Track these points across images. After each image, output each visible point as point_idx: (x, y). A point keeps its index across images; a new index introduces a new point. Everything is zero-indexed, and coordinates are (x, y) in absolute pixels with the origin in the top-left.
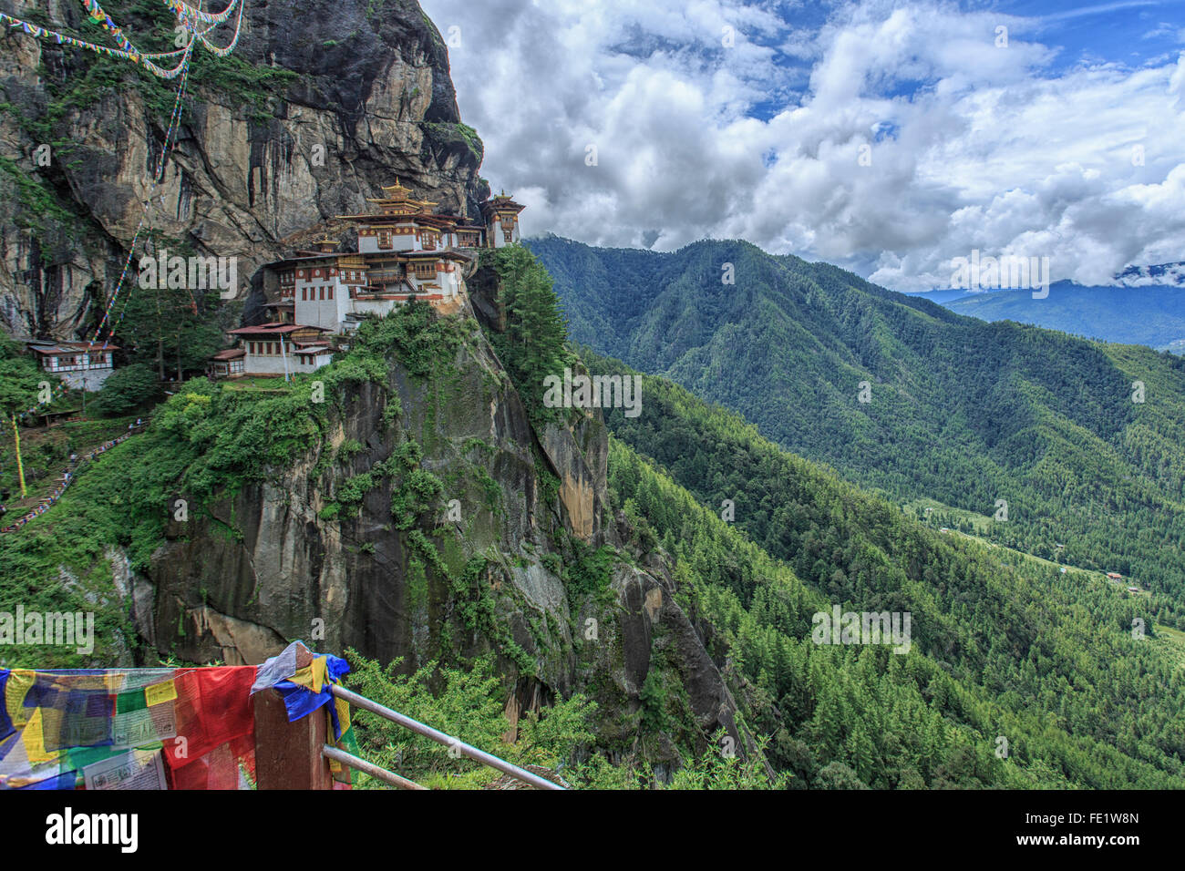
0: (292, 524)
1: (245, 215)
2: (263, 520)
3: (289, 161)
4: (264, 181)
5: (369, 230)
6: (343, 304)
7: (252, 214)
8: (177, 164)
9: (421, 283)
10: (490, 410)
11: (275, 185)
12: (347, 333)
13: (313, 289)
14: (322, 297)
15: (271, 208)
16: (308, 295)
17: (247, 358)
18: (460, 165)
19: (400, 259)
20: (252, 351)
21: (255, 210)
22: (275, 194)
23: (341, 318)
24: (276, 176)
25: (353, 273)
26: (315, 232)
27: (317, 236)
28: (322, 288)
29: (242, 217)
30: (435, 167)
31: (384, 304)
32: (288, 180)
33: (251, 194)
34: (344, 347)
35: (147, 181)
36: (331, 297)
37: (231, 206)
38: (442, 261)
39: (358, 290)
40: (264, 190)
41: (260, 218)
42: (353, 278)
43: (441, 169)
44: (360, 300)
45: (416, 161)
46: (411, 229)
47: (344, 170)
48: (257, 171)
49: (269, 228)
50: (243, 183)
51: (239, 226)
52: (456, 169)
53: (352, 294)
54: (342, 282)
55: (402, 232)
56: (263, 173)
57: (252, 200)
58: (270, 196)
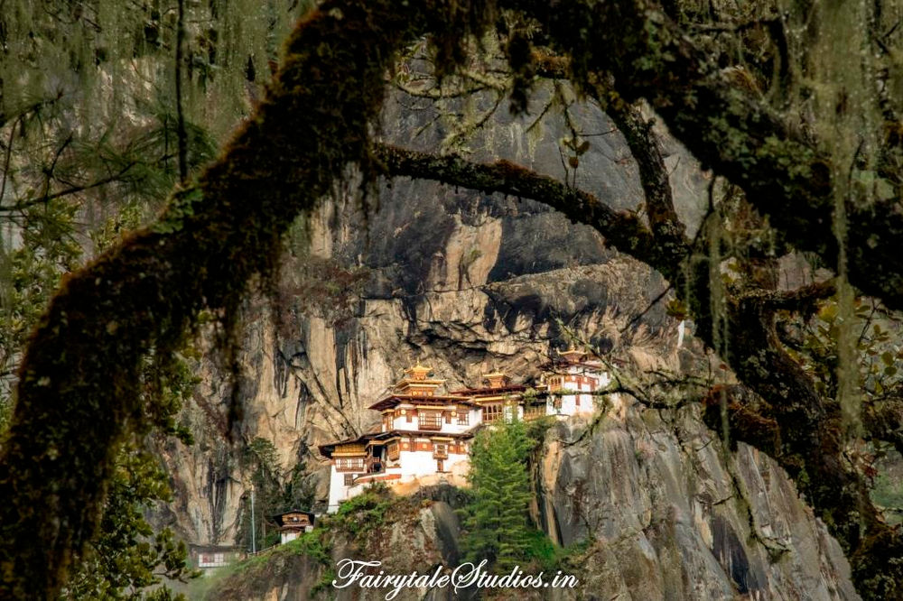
3: (365, 357)
4: (347, 380)
7: (343, 414)
8: (297, 378)
11: (356, 382)
15: (354, 405)
22: (356, 394)
24: (355, 374)
29: (336, 419)
32: (366, 375)
33: (340, 395)
35: (275, 397)
40: (348, 389)
41: (348, 418)
48: (342, 371)
50: (332, 384)
51: (332, 428)
56: (346, 374)
57: (341, 400)
58: (352, 395)
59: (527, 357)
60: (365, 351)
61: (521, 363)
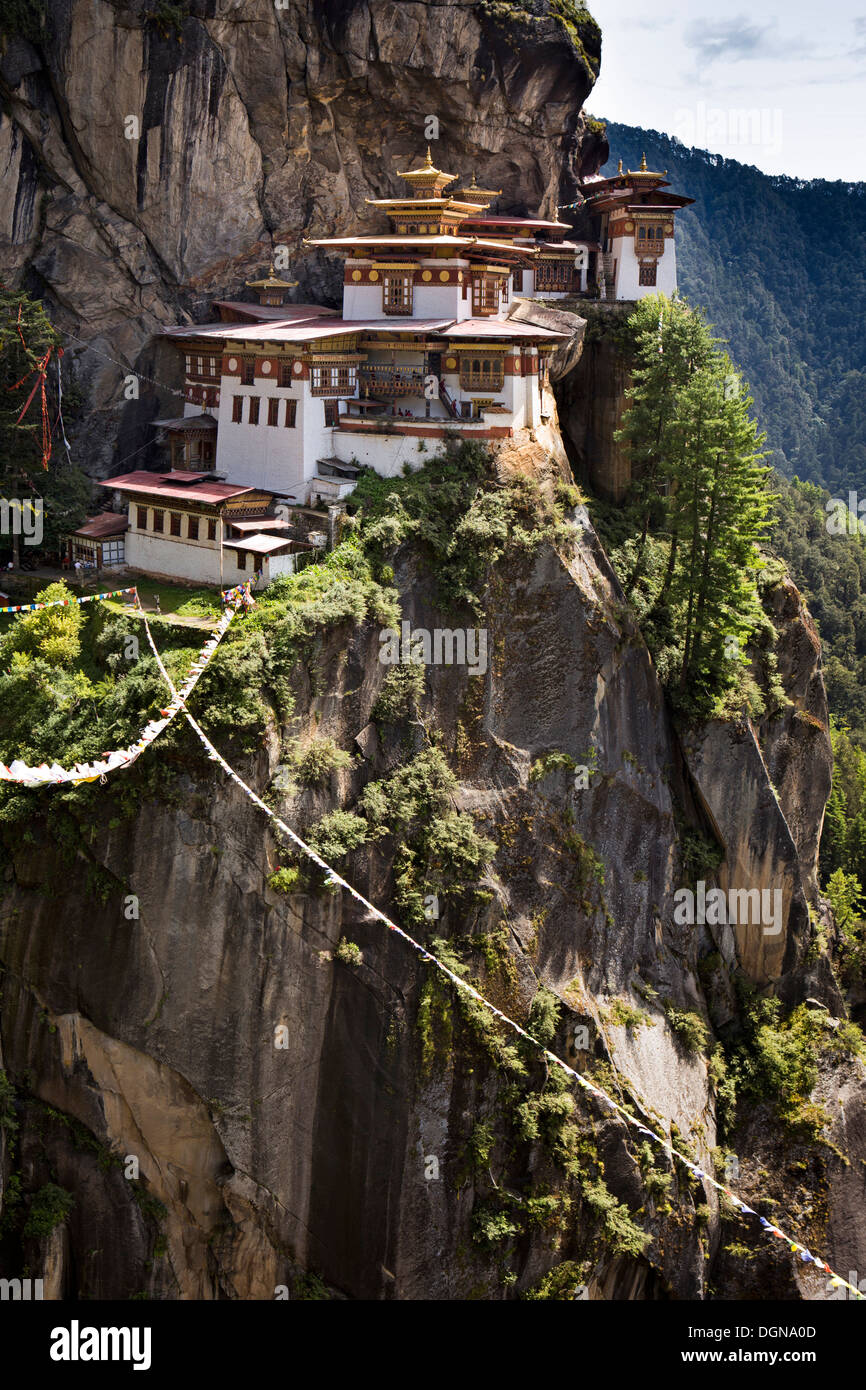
0: (222, 891)
1: (128, 227)
2: (175, 877)
3: (213, 111)
4: (166, 153)
5: (365, 271)
6: (313, 439)
7: (139, 226)
8: (17, 126)
9: (468, 397)
10: (594, 690)
11: (186, 162)
12: (322, 506)
13: (255, 402)
14: (273, 420)
15: (175, 212)
16: (247, 411)
17: (133, 537)
18: (551, 98)
19: (431, 346)
20: (142, 524)
21: (145, 219)
23: (309, 469)
24: (189, 145)
25: (335, 372)
26: (251, 261)
27: (252, 269)
28: (274, 403)
29: (122, 234)
30: (499, 106)
31: (395, 442)
32: (210, 149)
33: (141, 182)
34: (317, 538)
36: (291, 422)
37: (103, 210)
38: (516, 351)
39: (342, 408)
40: (164, 171)
41: (153, 235)
42: (335, 382)
43: (510, 112)
44: (344, 428)
45: (460, 96)
46: (453, 272)
47: (315, 122)
48: (155, 134)
49: (167, 255)
50: (127, 160)
51: (116, 251)
52: (541, 109)
53: (332, 418)
54: (315, 392)
55: (436, 280)
56: (165, 140)
57: (140, 197)
58: (173, 186)
59: (518, 162)
60: (215, 94)
61: (501, 171)
